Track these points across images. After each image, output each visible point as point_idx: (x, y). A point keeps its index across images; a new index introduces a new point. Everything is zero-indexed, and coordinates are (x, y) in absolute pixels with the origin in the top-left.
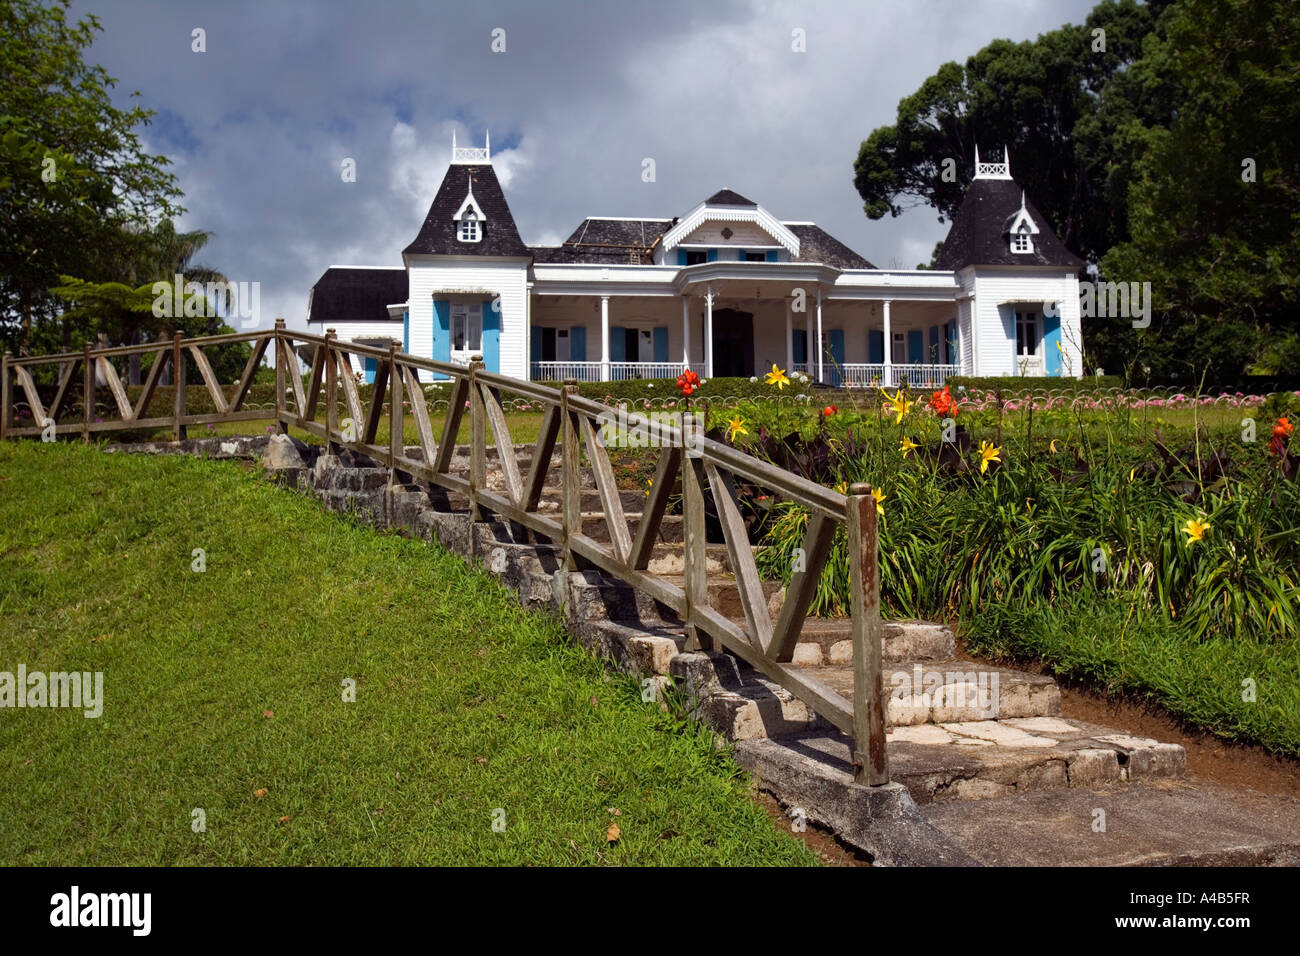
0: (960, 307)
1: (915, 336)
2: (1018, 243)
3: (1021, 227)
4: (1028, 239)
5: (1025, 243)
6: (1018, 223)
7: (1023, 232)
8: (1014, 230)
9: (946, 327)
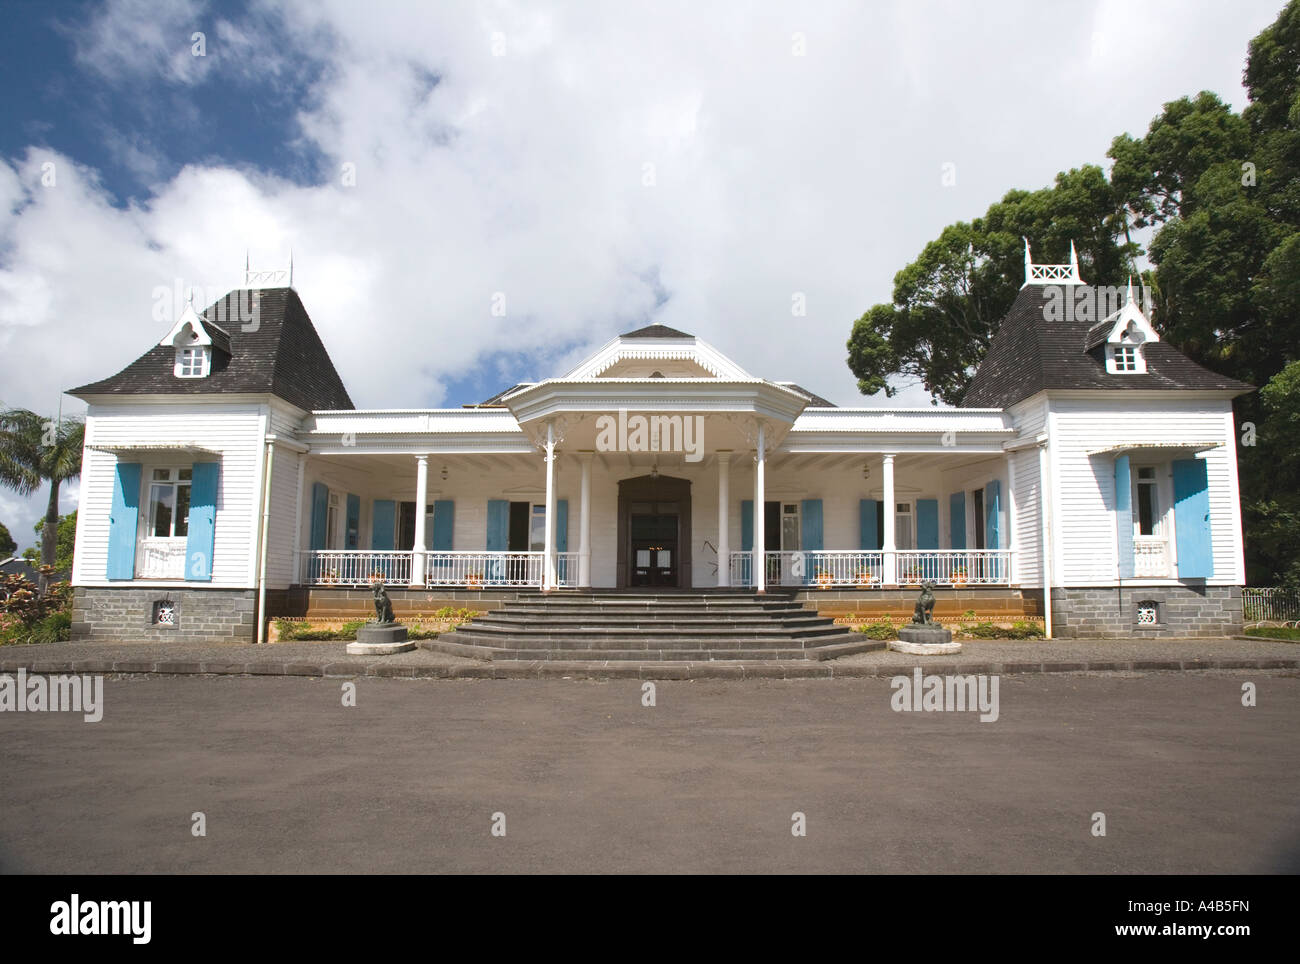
0: (1011, 461)
1: (927, 507)
2: (1120, 359)
3: (1124, 334)
4: (1137, 354)
5: (1130, 359)
6: (1121, 327)
7: (1128, 341)
8: (1114, 337)
9: (978, 494)
